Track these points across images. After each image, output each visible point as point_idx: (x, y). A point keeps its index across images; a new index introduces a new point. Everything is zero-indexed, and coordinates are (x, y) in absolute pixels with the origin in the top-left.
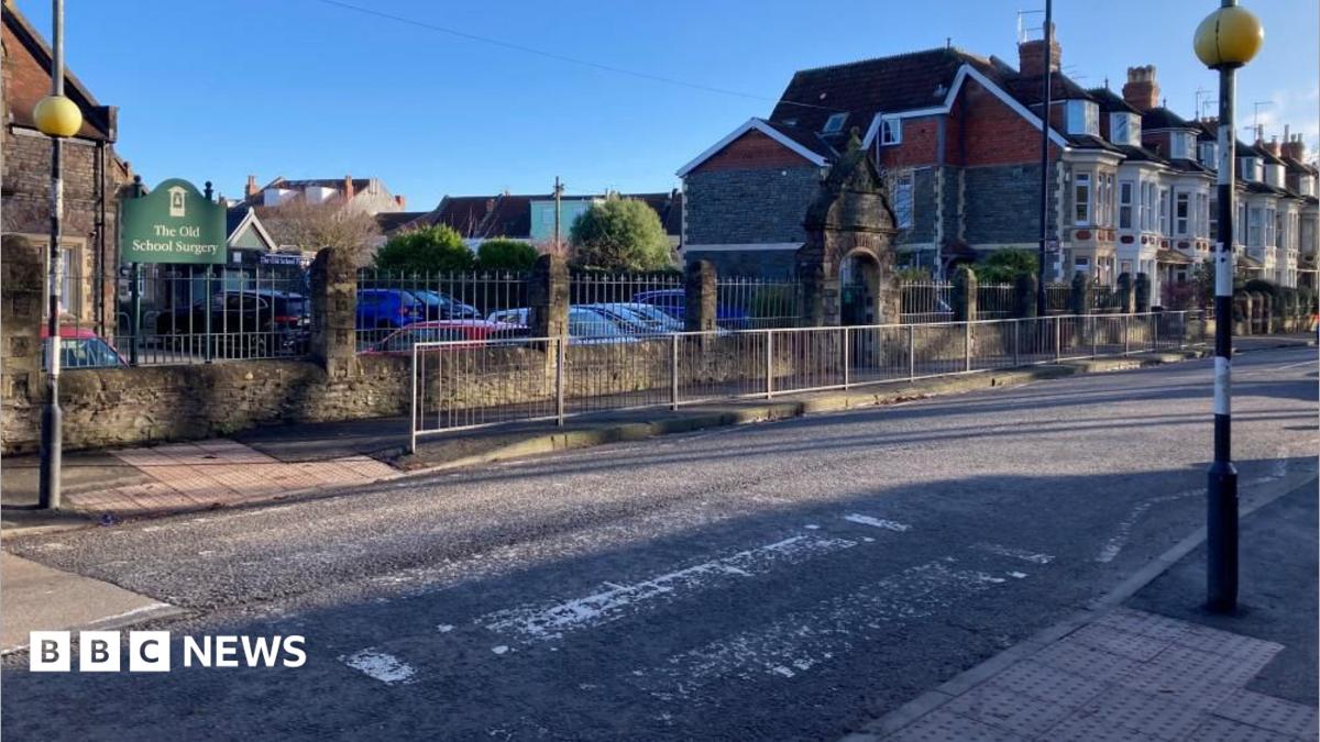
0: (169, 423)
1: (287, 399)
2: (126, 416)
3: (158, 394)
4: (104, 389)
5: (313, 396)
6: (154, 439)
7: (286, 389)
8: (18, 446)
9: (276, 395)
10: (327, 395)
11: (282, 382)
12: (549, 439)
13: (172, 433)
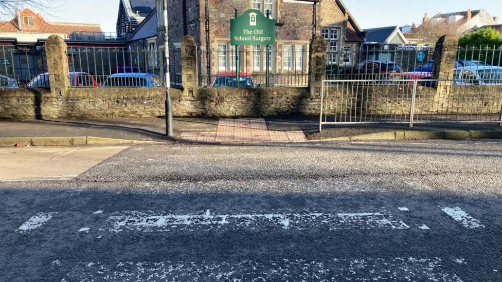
0: (243, 110)
1: (292, 104)
2: (227, 106)
3: (238, 99)
4: (218, 95)
5: (304, 103)
6: (237, 116)
7: (291, 100)
8: (191, 114)
9: (287, 102)
10: (310, 104)
11: (289, 97)
12: (393, 133)
13: (244, 114)
